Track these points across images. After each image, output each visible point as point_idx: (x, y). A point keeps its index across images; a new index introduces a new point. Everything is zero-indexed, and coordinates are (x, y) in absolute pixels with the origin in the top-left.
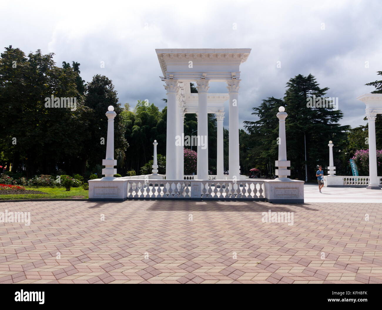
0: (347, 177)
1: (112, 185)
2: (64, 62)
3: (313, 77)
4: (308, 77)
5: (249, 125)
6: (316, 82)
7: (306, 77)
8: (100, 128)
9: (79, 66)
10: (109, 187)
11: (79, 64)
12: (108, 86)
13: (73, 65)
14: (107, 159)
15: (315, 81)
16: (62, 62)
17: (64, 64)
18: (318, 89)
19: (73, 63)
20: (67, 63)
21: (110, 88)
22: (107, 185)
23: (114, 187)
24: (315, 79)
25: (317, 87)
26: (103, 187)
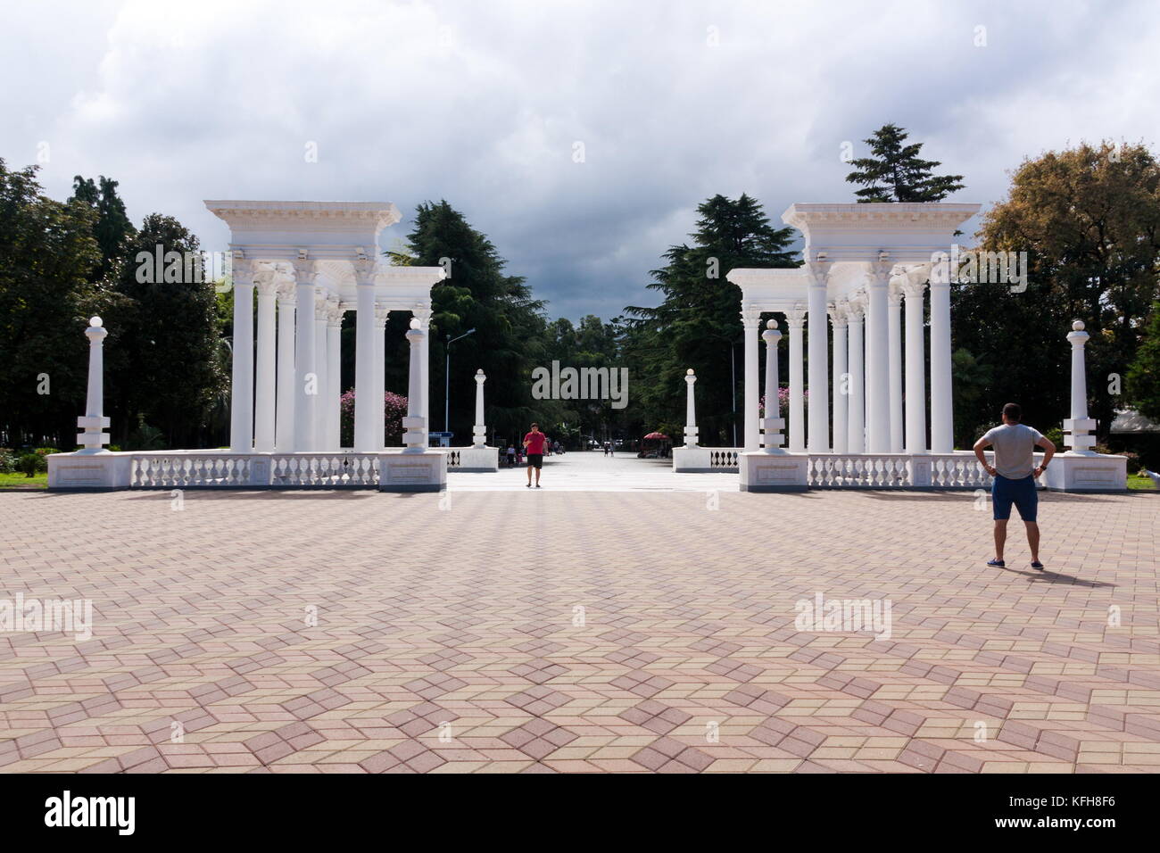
0: (720, 450)
1: (92, 463)
2: (79, 178)
3: (754, 202)
4: (739, 201)
5: (639, 317)
6: (762, 214)
7: (735, 202)
8: (153, 342)
9: (115, 188)
10: (87, 467)
11: (115, 184)
12: (185, 239)
13: (101, 185)
14: (89, 416)
15: (759, 210)
16: (73, 177)
17: (78, 183)
18: (767, 231)
19: (100, 179)
20: (86, 181)
21: (190, 243)
22: (83, 462)
23: (96, 467)
24: (758, 207)
25: (765, 226)
26: (75, 467)
